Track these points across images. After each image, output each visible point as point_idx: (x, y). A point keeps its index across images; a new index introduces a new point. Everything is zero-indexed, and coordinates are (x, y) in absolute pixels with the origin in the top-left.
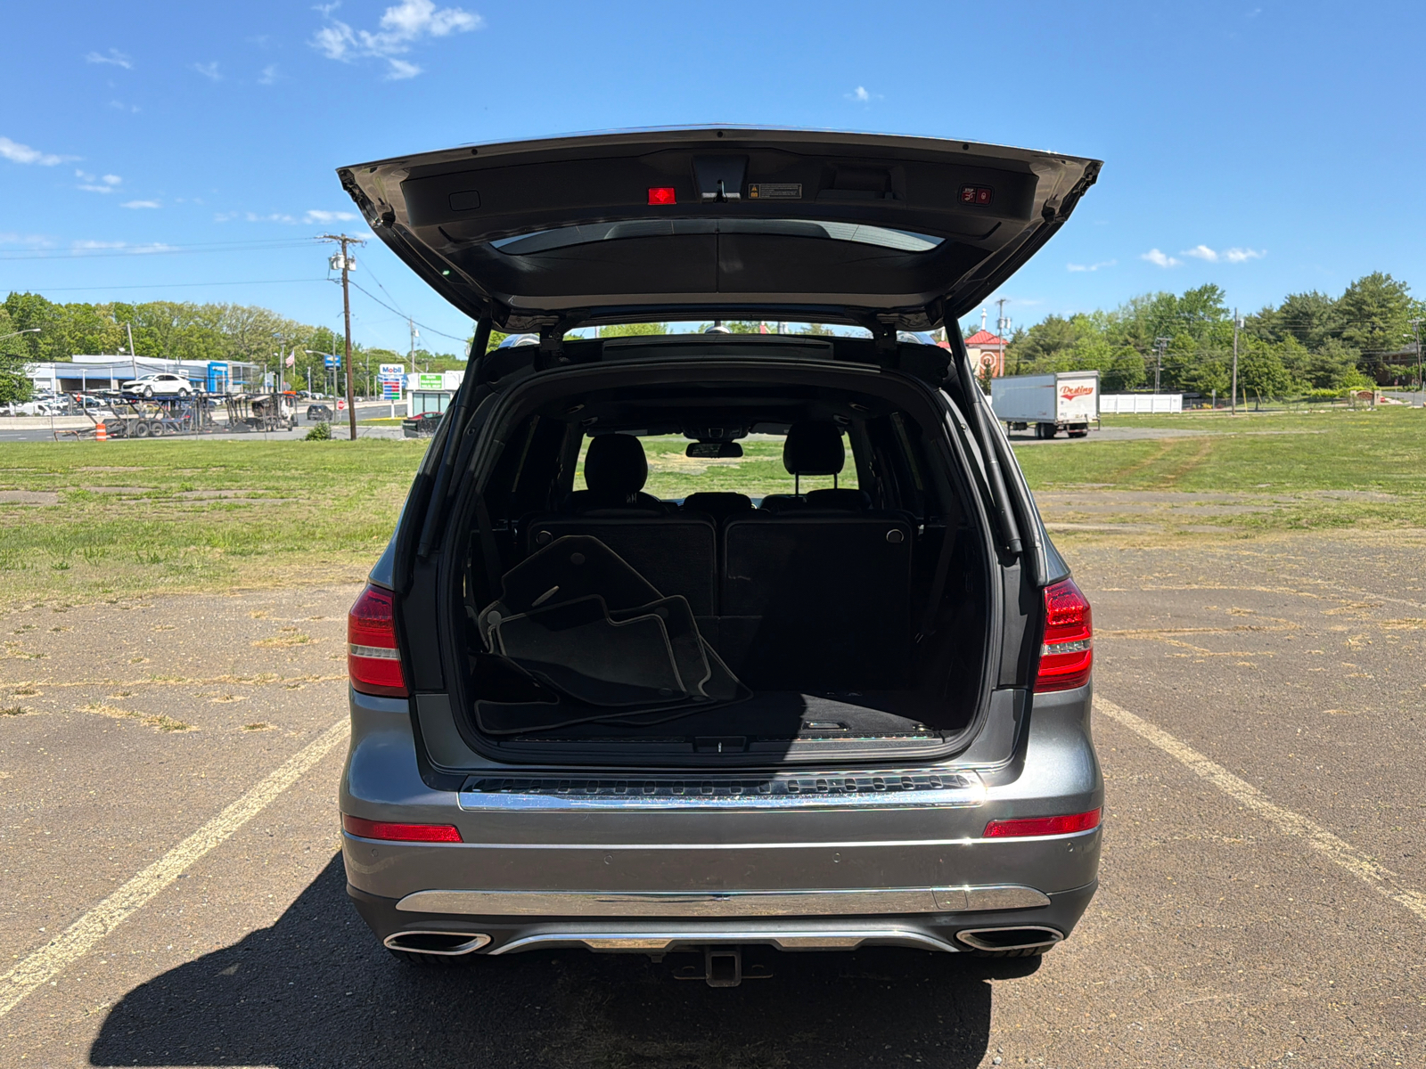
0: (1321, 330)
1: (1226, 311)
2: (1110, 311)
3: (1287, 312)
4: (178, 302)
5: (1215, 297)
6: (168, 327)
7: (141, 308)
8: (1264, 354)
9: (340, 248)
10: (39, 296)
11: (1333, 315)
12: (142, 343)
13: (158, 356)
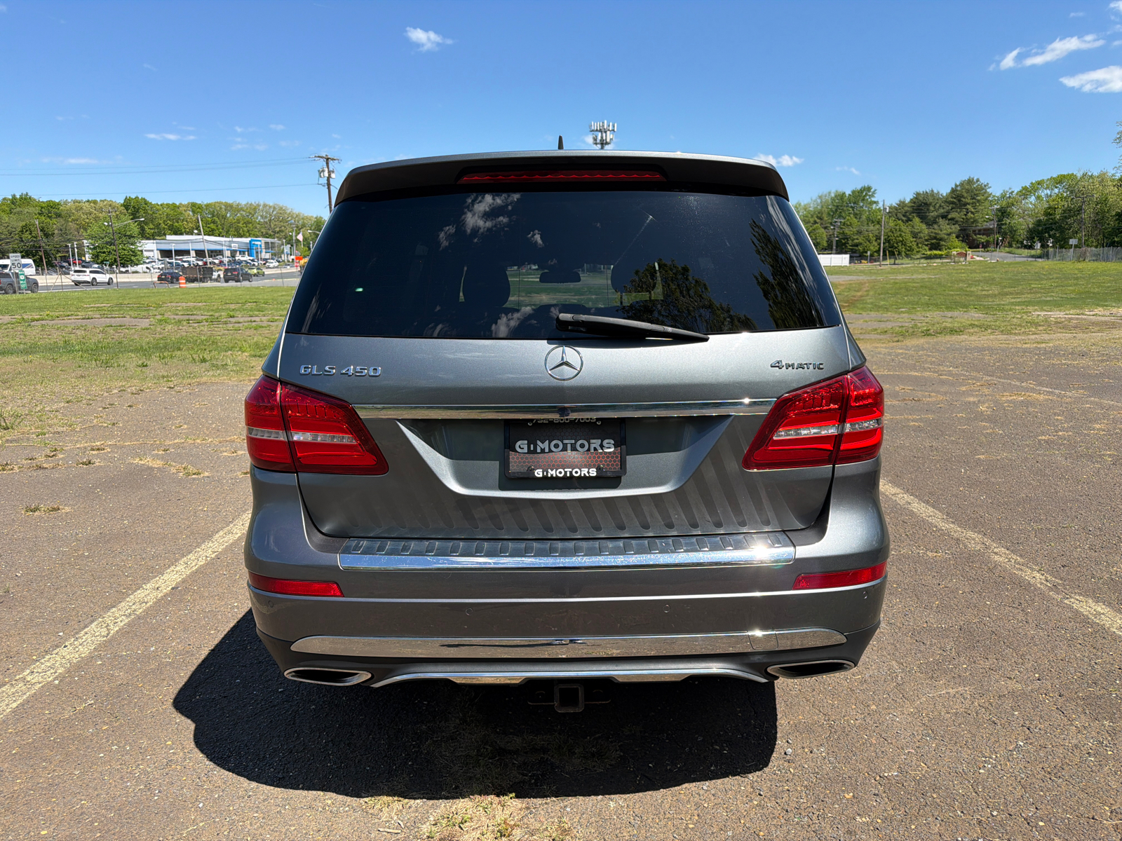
0: (935, 214)
1: (876, 203)
2: (806, 203)
3: (914, 203)
4: (230, 201)
5: (870, 193)
6: (224, 217)
7: (207, 206)
8: (900, 229)
9: (325, 164)
10: (144, 199)
11: (943, 204)
12: (209, 227)
13: (219, 236)
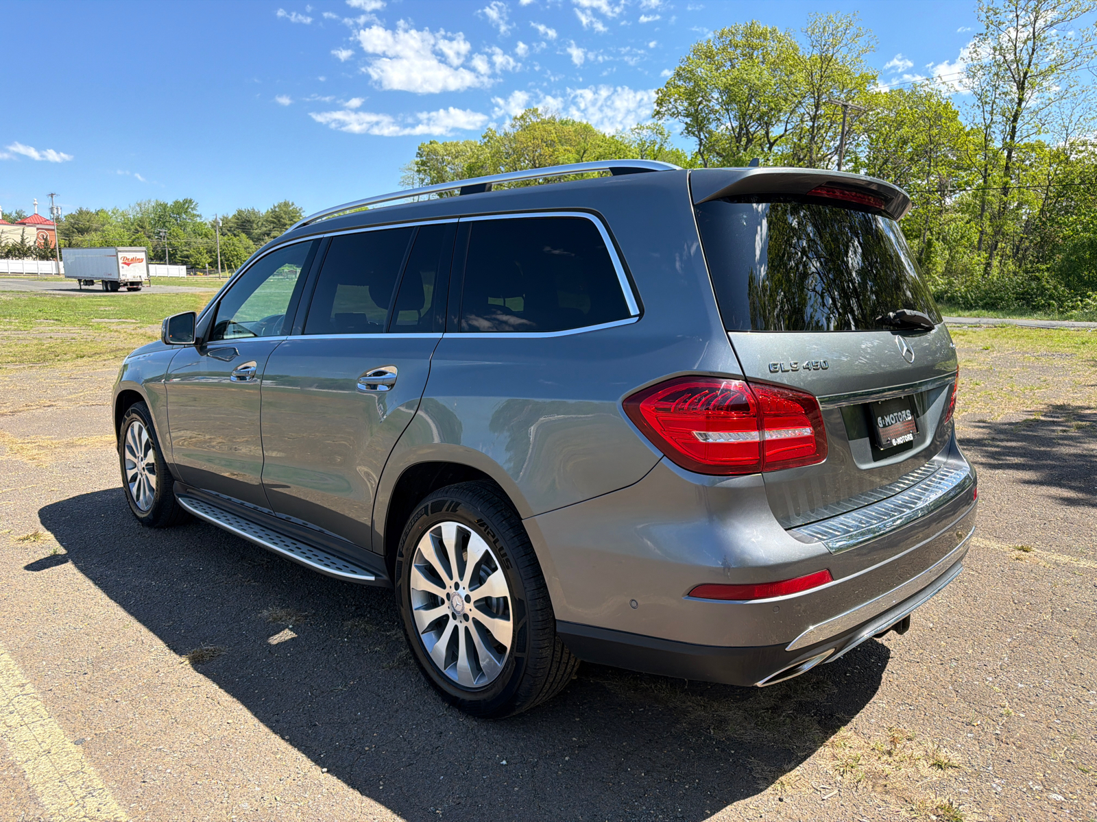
0: (258, 231)
1: (199, 216)
3: (238, 219)
5: (192, 206)
11: (264, 223)
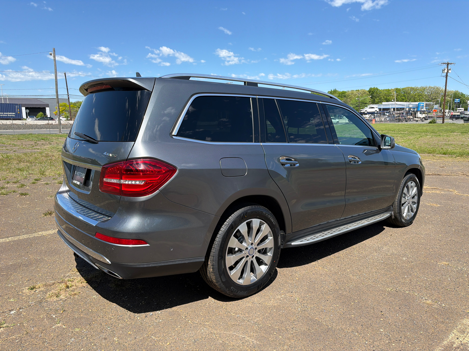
7: (403, 89)
9: (446, 66)
10: (377, 88)
12: (402, 98)
